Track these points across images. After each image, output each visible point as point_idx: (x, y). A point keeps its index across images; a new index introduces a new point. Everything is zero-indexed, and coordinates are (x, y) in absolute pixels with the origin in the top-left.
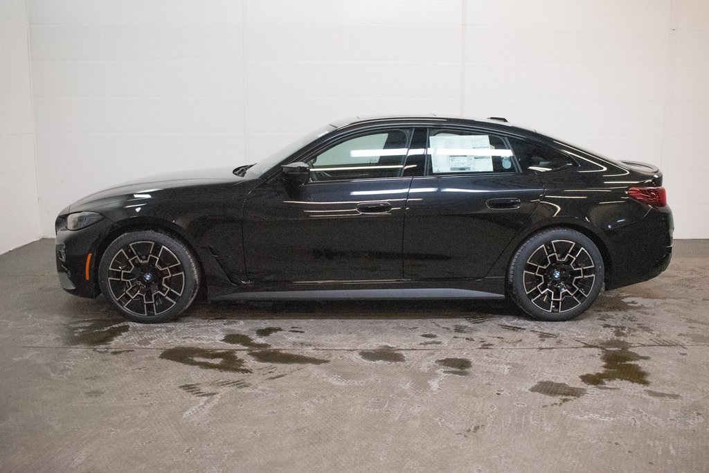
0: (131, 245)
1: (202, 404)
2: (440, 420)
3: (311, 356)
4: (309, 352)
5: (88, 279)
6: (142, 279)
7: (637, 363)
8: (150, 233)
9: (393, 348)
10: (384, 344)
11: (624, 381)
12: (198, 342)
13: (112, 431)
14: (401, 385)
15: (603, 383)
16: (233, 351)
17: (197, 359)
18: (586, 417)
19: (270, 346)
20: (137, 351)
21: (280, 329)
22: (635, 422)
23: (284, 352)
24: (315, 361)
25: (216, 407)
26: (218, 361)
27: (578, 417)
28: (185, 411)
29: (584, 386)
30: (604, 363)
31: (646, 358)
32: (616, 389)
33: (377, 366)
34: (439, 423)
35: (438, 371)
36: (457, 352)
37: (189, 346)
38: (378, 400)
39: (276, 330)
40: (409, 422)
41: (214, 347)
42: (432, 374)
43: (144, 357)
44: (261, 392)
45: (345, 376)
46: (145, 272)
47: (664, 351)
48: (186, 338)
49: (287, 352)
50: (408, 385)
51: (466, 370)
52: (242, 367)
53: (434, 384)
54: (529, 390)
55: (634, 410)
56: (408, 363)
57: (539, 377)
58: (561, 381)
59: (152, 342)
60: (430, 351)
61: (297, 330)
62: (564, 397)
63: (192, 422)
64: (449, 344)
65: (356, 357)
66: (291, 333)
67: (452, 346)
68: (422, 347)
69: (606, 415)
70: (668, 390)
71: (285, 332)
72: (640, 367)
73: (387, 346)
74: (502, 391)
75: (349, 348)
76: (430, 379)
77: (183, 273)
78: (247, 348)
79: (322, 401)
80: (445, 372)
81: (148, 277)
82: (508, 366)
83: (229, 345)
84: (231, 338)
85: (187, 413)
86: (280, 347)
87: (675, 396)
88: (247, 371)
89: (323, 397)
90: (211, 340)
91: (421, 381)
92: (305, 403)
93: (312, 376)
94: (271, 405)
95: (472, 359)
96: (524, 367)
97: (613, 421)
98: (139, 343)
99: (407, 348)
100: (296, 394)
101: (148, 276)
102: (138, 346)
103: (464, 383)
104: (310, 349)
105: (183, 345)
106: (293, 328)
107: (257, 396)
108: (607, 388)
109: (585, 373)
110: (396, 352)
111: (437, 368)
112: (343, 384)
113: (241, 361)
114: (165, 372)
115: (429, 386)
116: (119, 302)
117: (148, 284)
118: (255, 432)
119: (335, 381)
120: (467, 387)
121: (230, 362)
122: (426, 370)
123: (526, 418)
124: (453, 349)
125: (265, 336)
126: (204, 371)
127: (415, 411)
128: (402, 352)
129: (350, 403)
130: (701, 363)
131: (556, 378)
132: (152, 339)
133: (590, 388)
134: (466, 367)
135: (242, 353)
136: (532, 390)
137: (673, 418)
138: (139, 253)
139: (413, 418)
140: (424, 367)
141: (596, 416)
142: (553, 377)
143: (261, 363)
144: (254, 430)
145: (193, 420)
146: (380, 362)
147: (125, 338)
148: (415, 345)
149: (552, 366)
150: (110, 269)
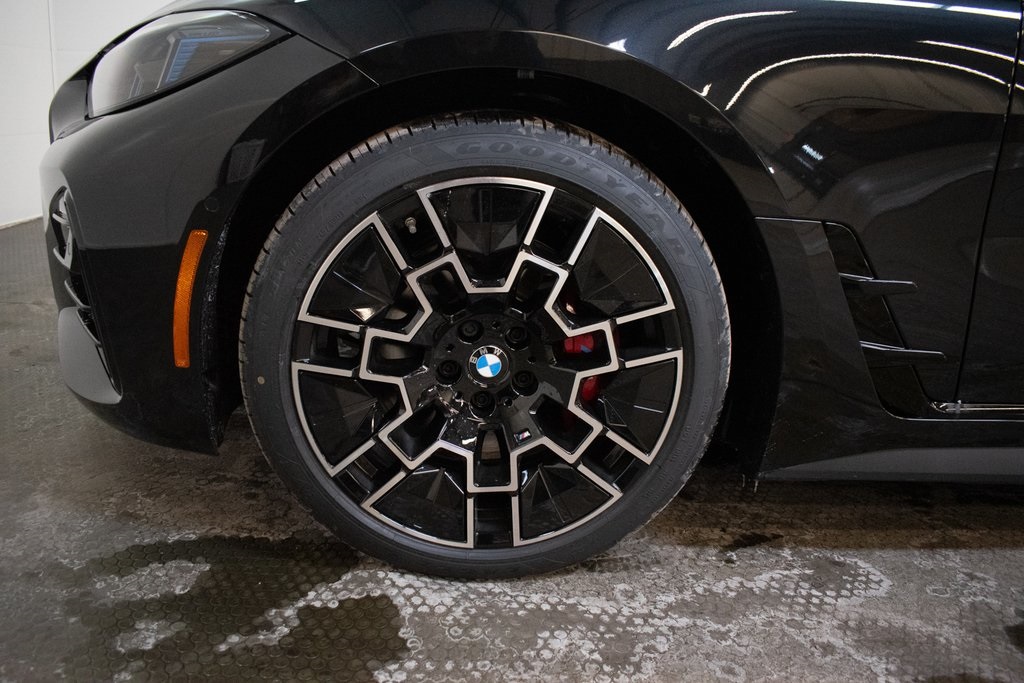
0: (424, 193)
5: (182, 362)
6: (455, 371)
8: (533, 137)
46: (480, 339)
77: (679, 354)
81: (489, 364)
101: (492, 359)
116: (343, 481)
117: (491, 400)
138: (465, 242)
150: (303, 316)
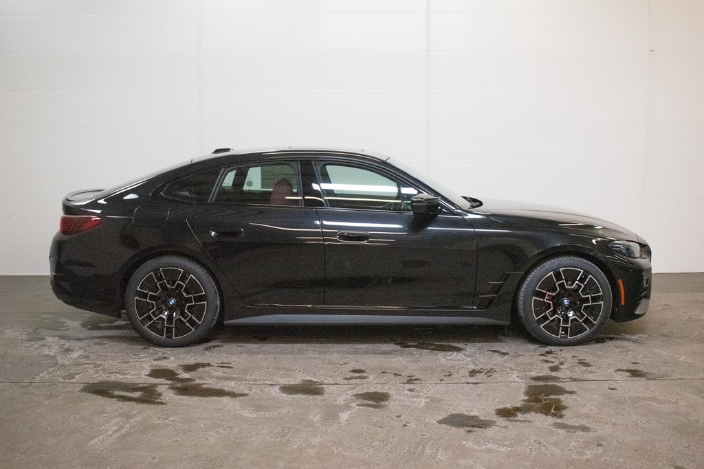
1: (111, 433)
2: (337, 448)
3: (232, 390)
4: (229, 386)
7: (561, 397)
9: (316, 382)
10: (309, 378)
11: (538, 414)
12: (123, 376)
13: (17, 456)
14: (311, 417)
15: (515, 416)
16: (156, 385)
17: (116, 393)
18: (484, 447)
19: (193, 380)
20: (60, 385)
21: (209, 365)
22: (531, 452)
23: (205, 386)
24: (233, 395)
25: (124, 436)
26: (137, 395)
27: (476, 447)
28: (92, 439)
29: (495, 418)
30: (526, 398)
31: (572, 393)
32: (526, 421)
33: (294, 398)
34: (336, 452)
35: (354, 404)
36: (380, 386)
37: (113, 380)
38: (283, 430)
39: (203, 365)
40: (306, 450)
41: (137, 381)
42: (346, 407)
43: (65, 390)
44: (171, 423)
45: (259, 408)
47: (594, 386)
48: (112, 373)
49: (209, 386)
50: (318, 417)
51: (382, 403)
52: (159, 400)
53: (344, 416)
54: (438, 422)
55: (535, 441)
56: (326, 396)
57: (453, 410)
58: (474, 413)
59: (77, 377)
60: (352, 386)
61: (225, 365)
62: (470, 429)
63: (96, 449)
64: (374, 379)
65: (275, 391)
66: (218, 368)
67: (377, 381)
68: (346, 381)
69: (505, 445)
70: (579, 422)
71: (213, 368)
72: (562, 401)
73: (311, 381)
74: (409, 423)
75: (271, 383)
76: (342, 411)
78: (169, 382)
79: (227, 431)
80: (358, 405)
82: (426, 400)
83: (154, 379)
84: (156, 373)
85: (94, 441)
86: (204, 382)
87: (584, 429)
88: (162, 403)
89: (229, 427)
90: (136, 374)
91: (331, 414)
92: (212, 433)
93: (225, 409)
94: (177, 434)
95: (392, 392)
96: (442, 400)
97: (510, 451)
98: (64, 378)
99: (331, 382)
100: (204, 424)
102: (62, 380)
103: (375, 415)
104: (232, 384)
105: (107, 379)
106: (222, 363)
107: (166, 426)
108: (517, 421)
109: (501, 407)
110: (318, 386)
111: (353, 401)
112: (254, 415)
113: (160, 394)
114: (82, 404)
115: (338, 418)
118: (153, 458)
119: (246, 413)
120: (375, 419)
121: (149, 396)
122: (342, 403)
123: (423, 447)
124: (377, 383)
125: (191, 371)
126: (121, 404)
127: (316, 440)
128: (324, 386)
129: (254, 433)
130: (627, 397)
131: (470, 411)
132: (77, 374)
133: (501, 421)
134: (383, 400)
135: (163, 387)
136: (440, 422)
137: (572, 448)
139: (312, 446)
140: (341, 401)
141: (495, 447)
142: (466, 411)
143: (179, 397)
144: (154, 456)
145: (97, 447)
146: (297, 396)
147: (51, 373)
148: (339, 380)
149: (471, 400)
